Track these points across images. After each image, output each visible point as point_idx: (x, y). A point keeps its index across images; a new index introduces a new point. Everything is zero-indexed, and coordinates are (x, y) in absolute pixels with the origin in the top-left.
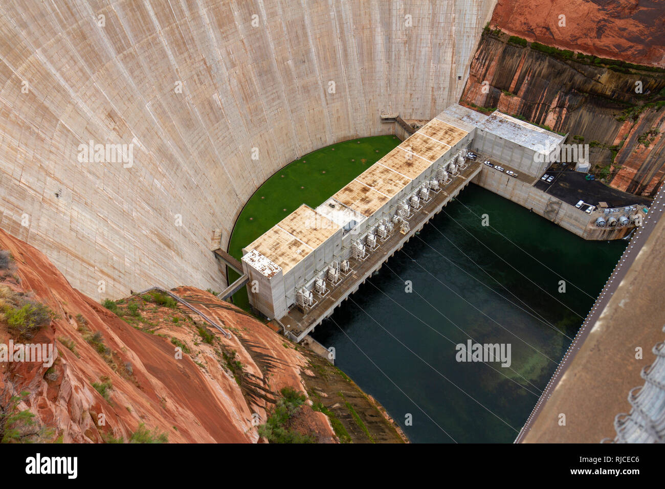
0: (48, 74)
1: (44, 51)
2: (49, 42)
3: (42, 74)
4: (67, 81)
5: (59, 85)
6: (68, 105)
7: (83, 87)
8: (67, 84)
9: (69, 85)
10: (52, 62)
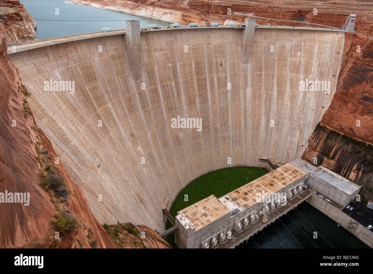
0: (111, 113)
1: (112, 104)
2: (115, 100)
3: (108, 113)
4: (118, 117)
5: (114, 118)
7: (124, 121)
9: (118, 119)
10: (114, 109)
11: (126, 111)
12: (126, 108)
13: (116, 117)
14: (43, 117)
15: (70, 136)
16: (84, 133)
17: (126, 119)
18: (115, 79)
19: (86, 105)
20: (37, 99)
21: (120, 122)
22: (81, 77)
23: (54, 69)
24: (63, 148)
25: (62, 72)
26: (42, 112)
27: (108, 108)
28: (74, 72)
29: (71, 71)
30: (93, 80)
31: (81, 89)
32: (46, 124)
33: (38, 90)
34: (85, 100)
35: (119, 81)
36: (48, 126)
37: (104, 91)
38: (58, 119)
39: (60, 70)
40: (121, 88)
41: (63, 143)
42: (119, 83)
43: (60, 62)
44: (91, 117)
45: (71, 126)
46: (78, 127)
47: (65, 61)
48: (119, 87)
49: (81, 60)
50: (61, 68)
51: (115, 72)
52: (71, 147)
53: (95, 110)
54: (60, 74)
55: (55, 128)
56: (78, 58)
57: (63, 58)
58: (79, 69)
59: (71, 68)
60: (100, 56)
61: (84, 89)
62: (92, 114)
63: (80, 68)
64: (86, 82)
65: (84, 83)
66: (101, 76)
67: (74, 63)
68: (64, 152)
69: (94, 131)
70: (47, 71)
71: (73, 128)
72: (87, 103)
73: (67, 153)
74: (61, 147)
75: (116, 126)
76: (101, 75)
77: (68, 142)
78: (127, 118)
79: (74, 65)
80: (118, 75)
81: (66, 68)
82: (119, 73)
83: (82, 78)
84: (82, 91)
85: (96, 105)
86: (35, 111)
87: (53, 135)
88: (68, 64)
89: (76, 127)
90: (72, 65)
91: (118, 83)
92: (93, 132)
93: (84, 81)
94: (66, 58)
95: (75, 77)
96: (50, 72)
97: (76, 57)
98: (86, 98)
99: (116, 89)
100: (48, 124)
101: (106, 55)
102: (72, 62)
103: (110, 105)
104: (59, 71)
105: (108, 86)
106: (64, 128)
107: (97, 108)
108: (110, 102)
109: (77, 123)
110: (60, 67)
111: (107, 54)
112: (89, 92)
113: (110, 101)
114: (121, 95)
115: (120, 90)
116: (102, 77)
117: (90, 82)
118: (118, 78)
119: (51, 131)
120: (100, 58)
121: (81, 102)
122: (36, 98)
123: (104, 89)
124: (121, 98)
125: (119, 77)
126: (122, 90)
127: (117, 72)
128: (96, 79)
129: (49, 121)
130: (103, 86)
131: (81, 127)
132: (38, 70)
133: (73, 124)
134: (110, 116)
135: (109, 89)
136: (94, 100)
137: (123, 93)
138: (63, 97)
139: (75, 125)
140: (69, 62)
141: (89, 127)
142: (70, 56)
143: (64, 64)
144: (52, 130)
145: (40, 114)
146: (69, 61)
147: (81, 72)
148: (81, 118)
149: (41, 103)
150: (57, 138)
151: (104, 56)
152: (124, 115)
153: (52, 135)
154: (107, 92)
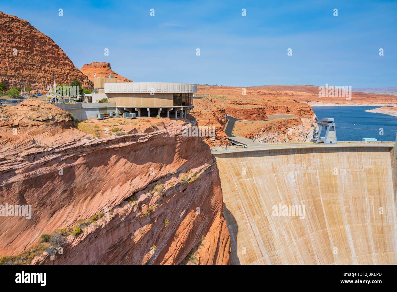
0: (346, 238)
1: (352, 228)
2: (358, 224)
3: (342, 236)
4: (355, 247)
5: (348, 247)
6: (347, 259)
7: (364, 256)
8: (354, 248)
9: (355, 250)
10: (352, 234)
11: (372, 243)
12: (372, 240)
13: (352, 247)
14: (257, 213)
15: (277, 243)
16: (297, 248)
17: (368, 255)
18: (365, 198)
19: (313, 217)
20: (260, 195)
21: (357, 255)
22: (318, 185)
23: (290, 171)
24: (263, 253)
25: (298, 176)
26: (259, 208)
27: (344, 231)
28: (312, 179)
29: (308, 177)
30: (333, 192)
31: (314, 198)
32: (257, 221)
33: (265, 187)
34: (315, 211)
35: (370, 202)
36: (259, 224)
37: (344, 208)
38: (273, 221)
39: (296, 173)
40: (371, 212)
41: (266, 248)
42: (370, 205)
43: (299, 165)
44: (314, 233)
45: (284, 233)
46: (292, 237)
47: (305, 166)
48: (369, 210)
49: (324, 167)
50: (299, 172)
51: (366, 190)
52: (274, 256)
53: (323, 226)
54: (295, 177)
55: (265, 228)
56: (321, 165)
57: (303, 162)
58: (318, 177)
59: (310, 173)
60: (350, 168)
61: (317, 199)
62: (317, 229)
63: (320, 176)
64: (323, 193)
65: (320, 193)
66: (345, 190)
67: (315, 169)
68: (263, 256)
69: (313, 251)
70: (282, 171)
71: (286, 236)
72: (316, 215)
73: (265, 260)
74: (262, 250)
75: (348, 258)
76: (345, 188)
77: (273, 249)
78: (370, 253)
79: (314, 171)
80: (371, 194)
81: (304, 173)
82: (372, 192)
83: (319, 187)
84: (314, 201)
85: (327, 222)
86: (253, 206)
87: (259, 234)
88: (307, 169)
89: (290, 237)
90: (311, 170)
91: (368, 205)
92: (311, 251)
93: (320, 191)
94: (306, 163)
95: (311, 183)
96: (285, 173)
97: (319, 164)
98: (316, 209)
99: (363, 211)
100: (259, 222)
101: (359, 168)
102: (312, 168)
103: (347, 228)
104: (294, 174)
105: (351, 204)
106: (275, 232)
107: (327, 225)
108: (349, 224)
109: (292, 233)
110: (297, 171)
111: (361, 167)
112: (322, 204)
113: (350, 222)
114: (369, 221)
115: (369, 214)
116: (345, 192)
117: (328, 194)
118: (370, 198)
119: (259, 230)
120: (350, 170)
121: (308, 212)
122: (259, 193)
123: (344, 205)
124: (368, 224)
125: (372, 197)
126: (372, 215)
127: (369, 191)
128: (336, 192)
129: (262, 219)
130: (345, 202)
131: (295, 239)
132: (273, 168)
133: (288, 232)
134: (343, 241)
135: (352, 208)
136: (326, 215)
137: (372, 218)
138: (288, 200)
139: (290, 234)
140: (309, 168)
141: (307, 243)
142: (312, 162)
143: (303, 168)
144: (261, 229)
145: (256, 209)
146: (309, 166)
147: (319, 181)
148: (301, 229)
149: (262, 199)
150: (262, 239)
151: (356, 168)
152: (367, 248)
153: (257, 233)
154: (348, 211)
